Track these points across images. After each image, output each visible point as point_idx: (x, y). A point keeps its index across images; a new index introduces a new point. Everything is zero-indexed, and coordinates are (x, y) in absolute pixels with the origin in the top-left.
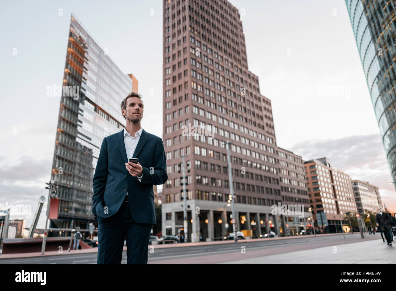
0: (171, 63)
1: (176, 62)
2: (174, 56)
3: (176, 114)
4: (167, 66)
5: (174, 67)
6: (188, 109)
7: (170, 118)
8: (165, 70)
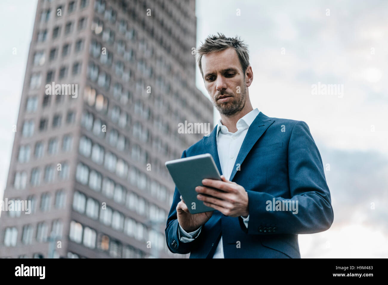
0: (48, 43)
1: (59, 43)
2: (56, 30)
3: (43, 149)
4: (39, 47)
5: (53, 52)
6: (71, 144)
7: (26, 155)
8: (33, 54)
